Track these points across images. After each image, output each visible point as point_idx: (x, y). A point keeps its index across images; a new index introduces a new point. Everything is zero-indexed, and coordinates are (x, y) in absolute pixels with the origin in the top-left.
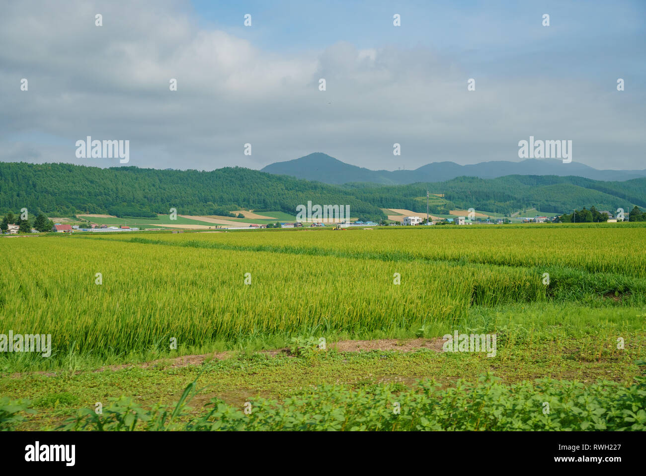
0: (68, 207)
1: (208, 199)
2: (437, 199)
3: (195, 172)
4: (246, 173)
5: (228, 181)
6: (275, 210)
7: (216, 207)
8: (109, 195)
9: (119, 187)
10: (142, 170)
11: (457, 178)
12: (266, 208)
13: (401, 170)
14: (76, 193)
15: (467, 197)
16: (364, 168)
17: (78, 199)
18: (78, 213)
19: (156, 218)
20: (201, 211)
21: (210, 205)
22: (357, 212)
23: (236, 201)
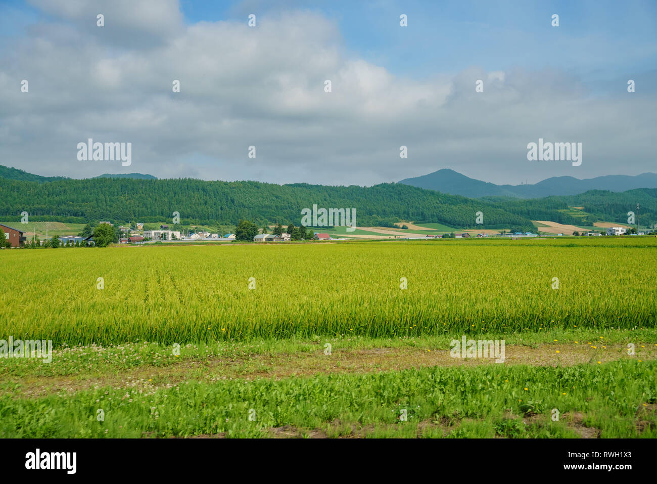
0: (262, 219)
1: (373, 212)
2: (577, 211)
3: (358, 188)
4: (403, 189)
5: (388, 196)
6: (433, 222)
7: (380, 219)
8: (293, 208)
9: (299, 201)
10: (312, 186)
11: (588, 192)
12: (424, 220)
13: (524, 184)
14: (266, 207)
15: (605, 209)
16: (490, 183)
17: (268, 212)
18: (270, 224)
19: (333, 229)
20: (368, 222)
21: (375, 218)
22: (508, 223)
23: (397, 214)
